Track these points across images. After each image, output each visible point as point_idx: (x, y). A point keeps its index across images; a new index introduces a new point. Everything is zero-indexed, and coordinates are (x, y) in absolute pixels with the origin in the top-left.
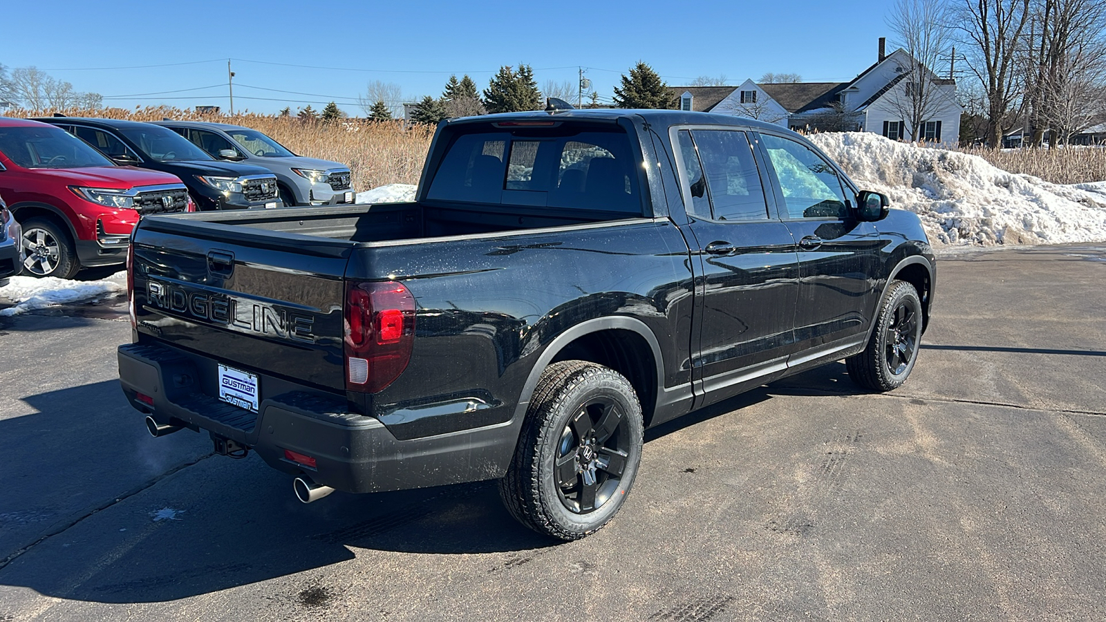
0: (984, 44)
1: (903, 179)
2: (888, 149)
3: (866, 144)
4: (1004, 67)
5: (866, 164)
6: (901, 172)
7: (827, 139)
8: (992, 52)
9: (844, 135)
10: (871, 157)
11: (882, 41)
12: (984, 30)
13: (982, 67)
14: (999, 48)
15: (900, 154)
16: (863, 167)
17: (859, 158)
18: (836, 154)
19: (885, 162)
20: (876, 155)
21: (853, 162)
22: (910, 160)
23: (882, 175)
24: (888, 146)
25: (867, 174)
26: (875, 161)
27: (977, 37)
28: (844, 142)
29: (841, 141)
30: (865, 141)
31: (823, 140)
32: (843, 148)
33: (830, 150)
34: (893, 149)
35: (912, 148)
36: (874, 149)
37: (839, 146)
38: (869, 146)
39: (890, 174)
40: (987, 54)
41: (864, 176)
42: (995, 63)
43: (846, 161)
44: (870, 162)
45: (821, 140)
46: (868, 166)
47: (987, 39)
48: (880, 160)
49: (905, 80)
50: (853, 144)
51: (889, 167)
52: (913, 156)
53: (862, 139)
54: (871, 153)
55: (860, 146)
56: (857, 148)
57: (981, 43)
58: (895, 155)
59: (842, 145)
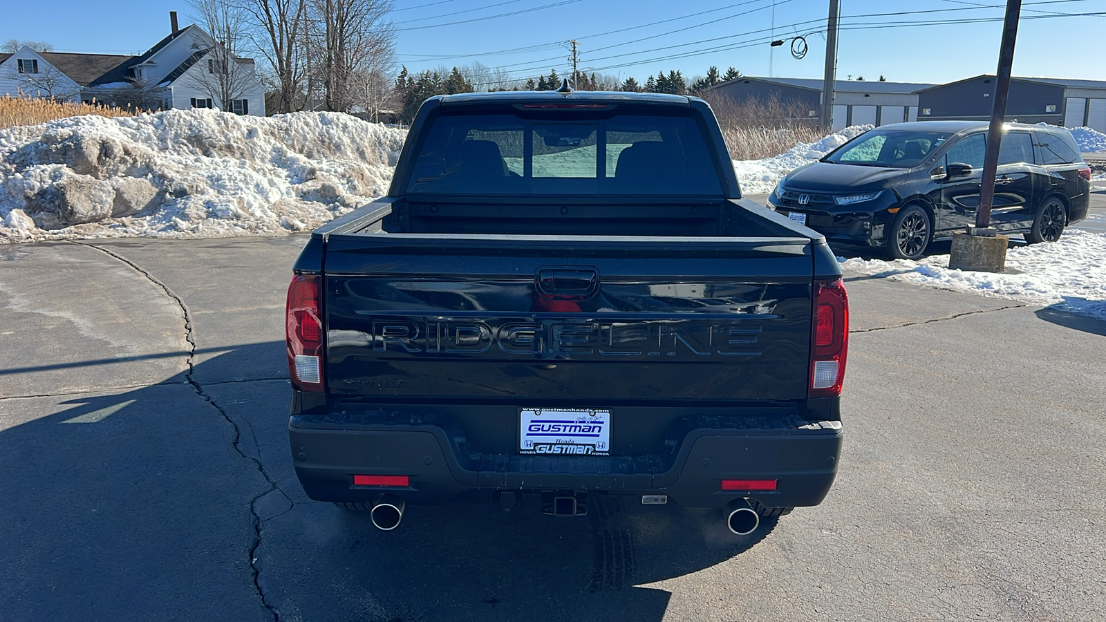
0: (269, 25)
1: (380, 157)
2: (363, 129)
3: (342, 124)
4: (290, 47)
5: (346, 143)
6: (377, 151)
7: (304, 118)
8: (277, 34)
9: (319, 115)
10: (349, 137)
11: (173, 15)
12: (267, 11)
13: (269, 48)
14: (282, 30)
15: (373, 134)
16: (344, 146)
17: (339, 138)
18: (317, 134)
19: (362, 142)
20: (353, 135)
21: (334, 142)
22: (383, 140)
23: (362, 155)
24: (362, 125)
25: (349, 153)
26: (353, 141)
27: (262, 18)
28: (321, 121)
29: (318, 120)
30: (341, 120)
31: (302, 119)
32: (322, 128)
33: (310, 130)
34: (367, 129)
35: (382, 129)
36: (350, 128)
37: (317, 126)
38: (345, 126)
39: (368, 152)
40: (273, 36)
41: (346, 155)
42: (281, 43)
43: (327, 140)
44: (349, 142)
45: (299, 119)
46: (348, 145)
47: (270, 22)
48: (358, 140)
49: (207, 57)
50: (330, 124)
51: (366, 147)
52: (384, 136)
53: (338, 119)
54: (348, 132)
55: (337, 126)
56: (335, 127)
57: (266, 25)
58: (369, 136)
59: (320, 125)
